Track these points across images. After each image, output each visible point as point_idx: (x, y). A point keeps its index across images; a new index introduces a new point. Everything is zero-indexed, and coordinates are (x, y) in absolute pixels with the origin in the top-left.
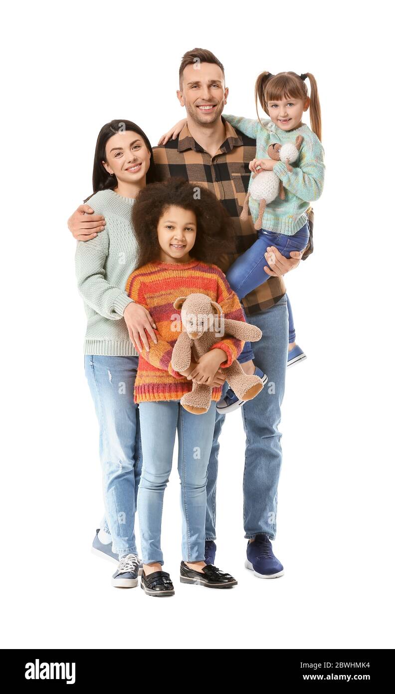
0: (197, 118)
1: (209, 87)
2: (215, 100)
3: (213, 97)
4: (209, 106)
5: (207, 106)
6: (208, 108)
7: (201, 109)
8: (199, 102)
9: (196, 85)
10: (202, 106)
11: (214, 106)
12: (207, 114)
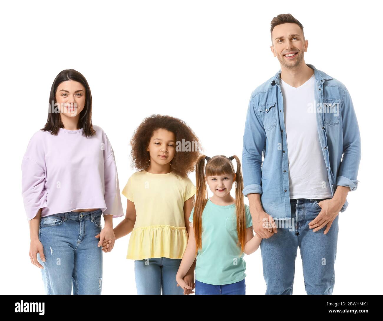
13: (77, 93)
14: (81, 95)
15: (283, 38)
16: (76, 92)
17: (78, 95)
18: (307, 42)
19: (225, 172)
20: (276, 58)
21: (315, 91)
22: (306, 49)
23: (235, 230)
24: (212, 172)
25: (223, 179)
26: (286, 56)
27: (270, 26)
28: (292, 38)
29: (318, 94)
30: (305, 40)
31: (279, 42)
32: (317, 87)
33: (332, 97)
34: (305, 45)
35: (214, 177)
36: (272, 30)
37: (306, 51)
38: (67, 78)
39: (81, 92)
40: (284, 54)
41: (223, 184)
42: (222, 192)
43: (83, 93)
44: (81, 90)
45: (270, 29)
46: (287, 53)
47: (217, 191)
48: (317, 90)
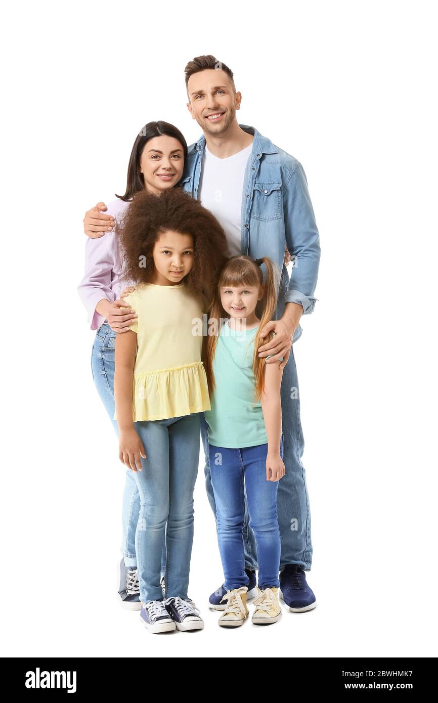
0: (207, 129)
1: (214, 94)
2: (222, 107)
3: (219, 105)
4: (217, 114)
5: (214, 115)
6: (215, 117)
7: (210, 119)
8: (206, 113)
9: (200, 95)
10: (210, 116)
11: (223, 114)
12: (216, 123)
13: (173, 154)
14: (178, 157)
15: (203, 93)
16: (173, 152)
17: (175, 156)
18: (239, 94)
19: (245, 282)
20: (195, 121)
21: (247, 170)
22: (238, 105)
23: (251, 368)
24: (226, 281)
25: (242, 293)
26: (209, 117)
27: (183, 75)
28: (217, 90)
29: (249, 174)
30: (237, 92)
31: (197, 98)
32: (250, 165)
33: (271, 180)
34: (237, 99)
35: (228, 289)
36: (187, 80)
37: (238, 108)
38: (158, 132)
39: (179, 153)
40: (206, 116)
41: (241, 300)
42: (240, 312)
43: (181, 154)
44: (178, 150)
45: (185, 78)
46: (208, 114)
47: (232, 309)
48: (249, 169)
